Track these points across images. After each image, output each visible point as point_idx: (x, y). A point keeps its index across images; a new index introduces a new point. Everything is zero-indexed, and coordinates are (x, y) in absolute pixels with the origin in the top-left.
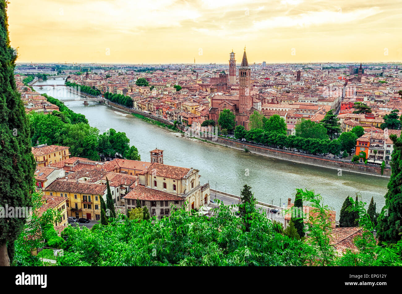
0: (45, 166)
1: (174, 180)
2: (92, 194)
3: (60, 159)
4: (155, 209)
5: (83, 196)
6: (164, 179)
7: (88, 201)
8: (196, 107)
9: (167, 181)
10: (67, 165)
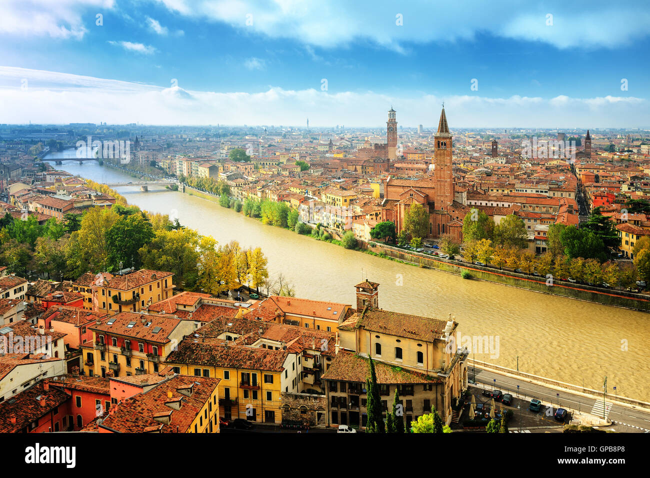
0: (135, 311)
1: (420, 343)
2: (261, 370)
3: (159, 295)
4: (386, 401)
5: (243, 374)
6: (398, 341)
7: (251, 384)
8: (352, 198)
9: (405, 345)
10: (181, 308)
